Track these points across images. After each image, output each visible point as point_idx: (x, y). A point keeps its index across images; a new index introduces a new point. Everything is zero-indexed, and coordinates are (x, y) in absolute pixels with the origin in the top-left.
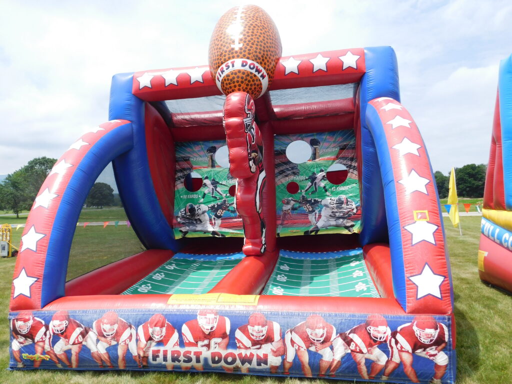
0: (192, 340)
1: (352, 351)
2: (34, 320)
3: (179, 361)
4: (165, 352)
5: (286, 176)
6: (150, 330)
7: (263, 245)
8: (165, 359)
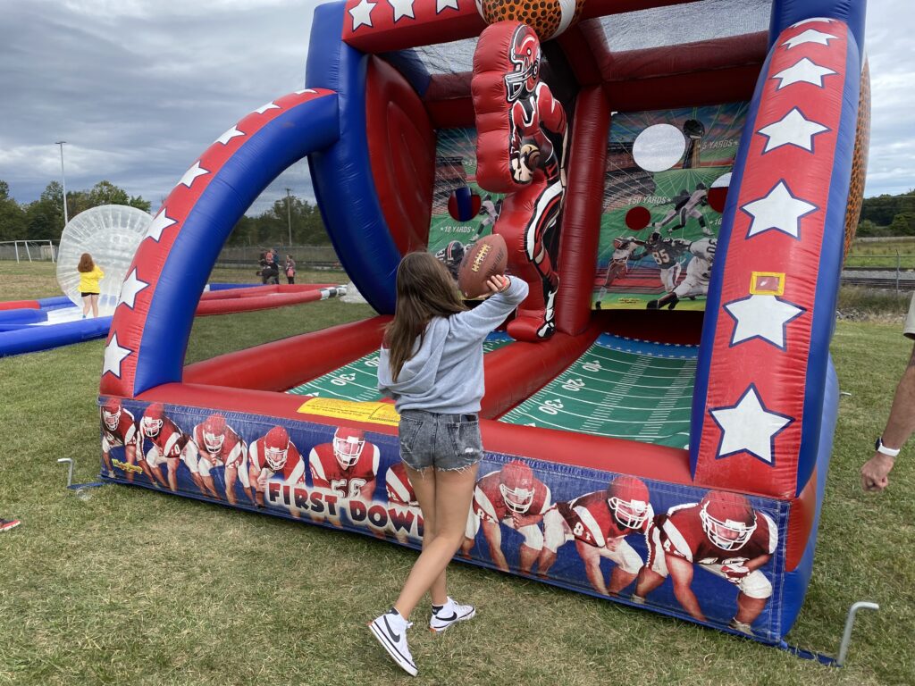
0: (323, 477)
1: (576, 537)
2: (122, 411)
3: (306, 507)
4: (287, 489)
5: (629, 195)
6: (267, 451)
7: (546, 322)
8: (287, 501)
